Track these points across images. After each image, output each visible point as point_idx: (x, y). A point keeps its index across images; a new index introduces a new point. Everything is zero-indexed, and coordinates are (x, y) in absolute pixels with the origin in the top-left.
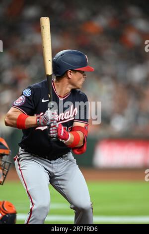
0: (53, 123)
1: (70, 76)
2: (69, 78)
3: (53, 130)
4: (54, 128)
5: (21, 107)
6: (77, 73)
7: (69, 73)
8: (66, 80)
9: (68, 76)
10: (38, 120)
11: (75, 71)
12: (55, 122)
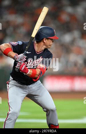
0: (21, 61)
1: (45, 41)
2: (44, 43)
3: (19, 65)
4: (20, 64)
5: (13, 46)
6: (49, 40)
7: (44, 40)
8: (42, 43)
9: (44, 41)
10: (15, 56)
11: (48, 39)
12: (22, 61)
